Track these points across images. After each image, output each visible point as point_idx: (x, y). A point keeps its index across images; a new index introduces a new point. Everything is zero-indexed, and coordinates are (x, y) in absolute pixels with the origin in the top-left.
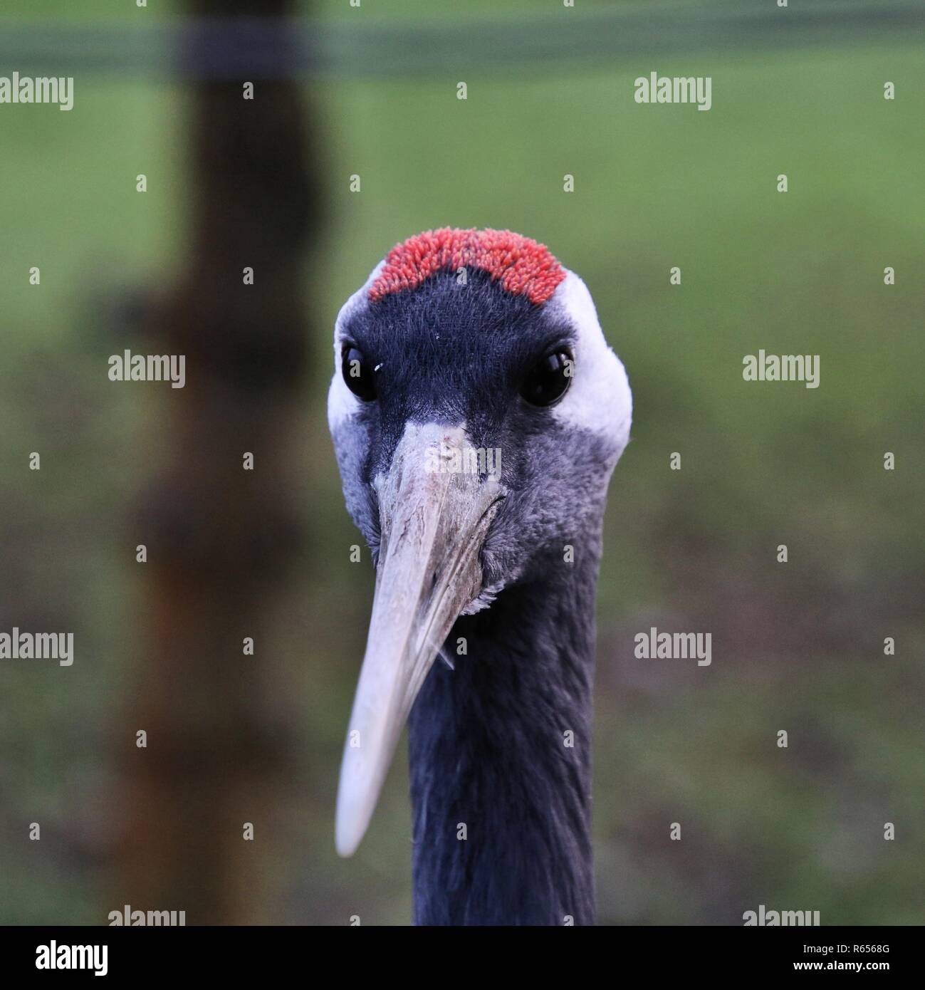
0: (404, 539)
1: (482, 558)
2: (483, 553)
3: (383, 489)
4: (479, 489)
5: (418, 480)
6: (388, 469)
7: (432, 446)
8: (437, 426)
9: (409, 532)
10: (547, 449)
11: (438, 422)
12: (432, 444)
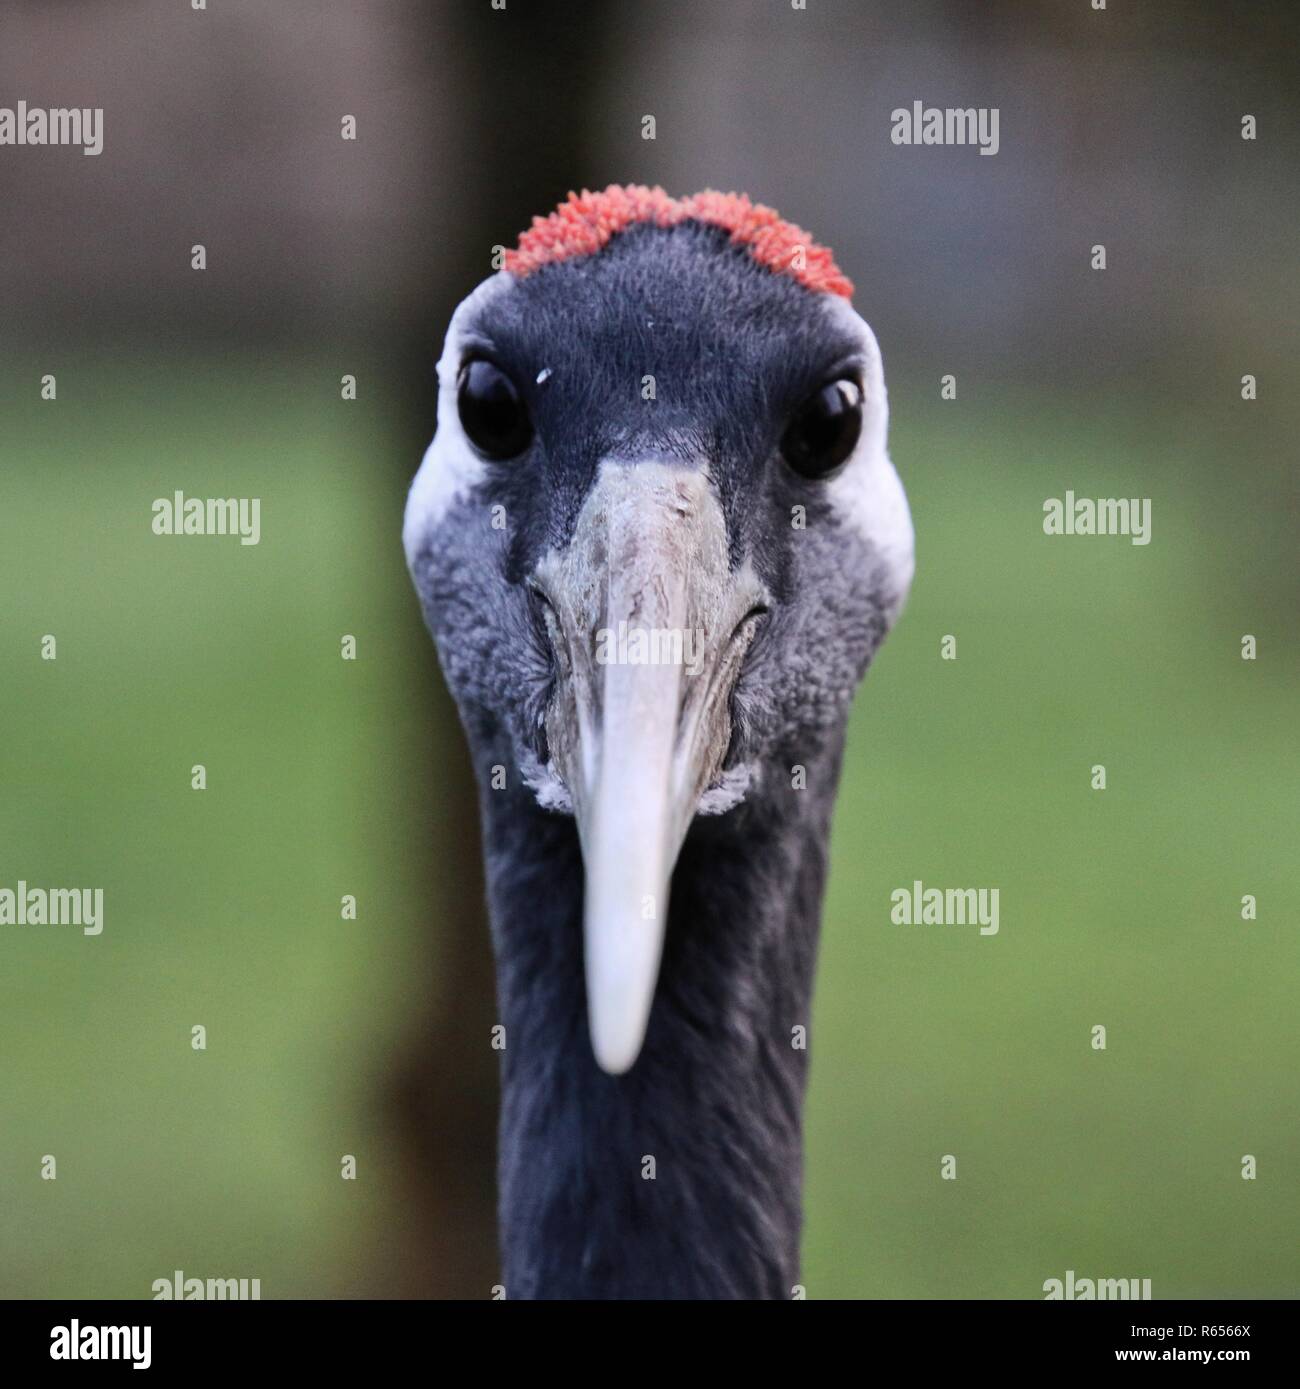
0: (637, 619)
1: (733, 707)
2: (734, 698)
3: (561, 576)
4: (729, 580)
5: (645, 538)
6: (567, 543)
7: (657, 493)
8: (660, 467)
9: (643, 609)
10: (818, 553)
11: (662, 461)
12: (656, 490)
